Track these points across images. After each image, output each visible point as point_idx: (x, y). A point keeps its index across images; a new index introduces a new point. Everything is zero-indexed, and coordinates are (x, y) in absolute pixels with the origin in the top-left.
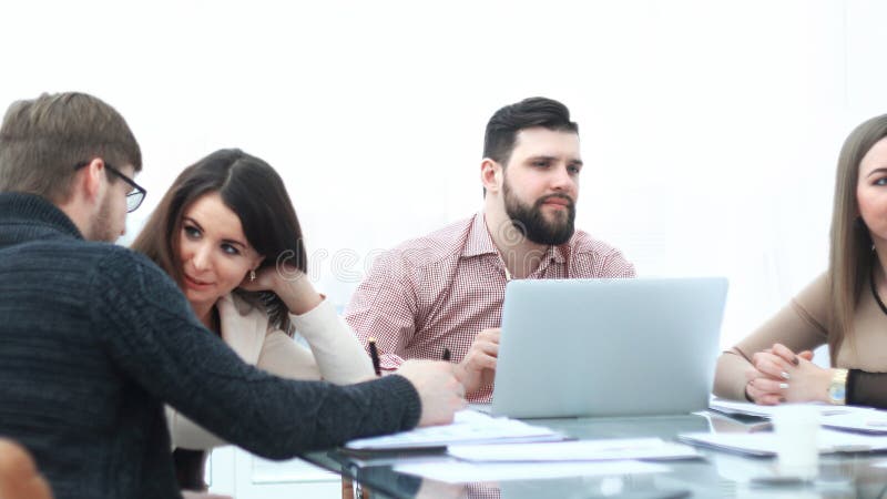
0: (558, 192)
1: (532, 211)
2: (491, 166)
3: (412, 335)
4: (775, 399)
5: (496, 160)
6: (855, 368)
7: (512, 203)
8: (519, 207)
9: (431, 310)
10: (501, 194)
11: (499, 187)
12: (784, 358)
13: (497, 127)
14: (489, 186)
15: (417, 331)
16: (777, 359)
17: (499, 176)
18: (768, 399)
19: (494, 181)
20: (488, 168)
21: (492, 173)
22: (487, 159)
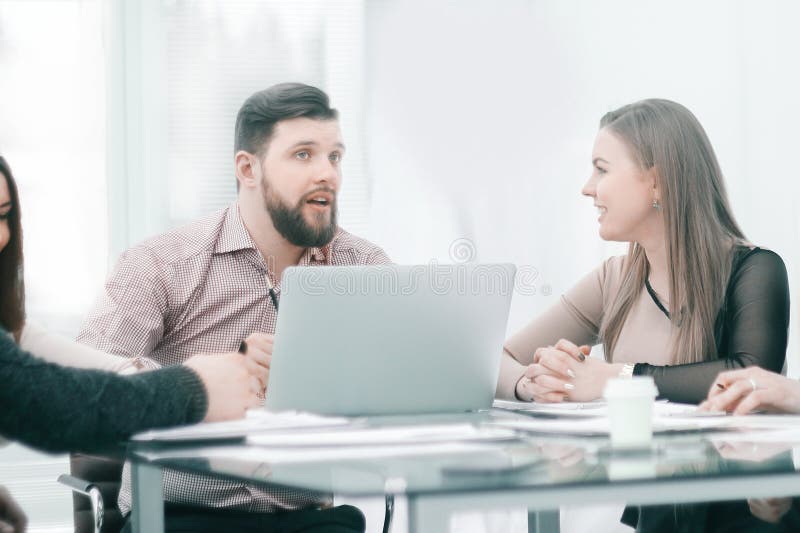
0: (322, 186)
1: (294, 211)
2: (247, 158)
3: (160, 337)
4: (560, 397)
5: (252, 152)
6: (642, 362)
7: (274, 200)
8: (281, 204)
9: (183, 310)
10: (259, 189)
11: (257, 182)
12: (570, 353)
13: (254, 118)
14: (246, 182)
15: (166, 333)
16: (562, 354)
17: (256, 169)
18: (553, 397)
19: (251, 174)
20: (243, 162)
21: (248, 166)
22: (242, 152)
